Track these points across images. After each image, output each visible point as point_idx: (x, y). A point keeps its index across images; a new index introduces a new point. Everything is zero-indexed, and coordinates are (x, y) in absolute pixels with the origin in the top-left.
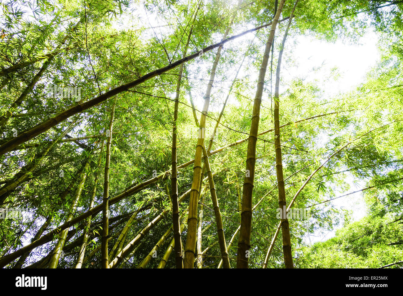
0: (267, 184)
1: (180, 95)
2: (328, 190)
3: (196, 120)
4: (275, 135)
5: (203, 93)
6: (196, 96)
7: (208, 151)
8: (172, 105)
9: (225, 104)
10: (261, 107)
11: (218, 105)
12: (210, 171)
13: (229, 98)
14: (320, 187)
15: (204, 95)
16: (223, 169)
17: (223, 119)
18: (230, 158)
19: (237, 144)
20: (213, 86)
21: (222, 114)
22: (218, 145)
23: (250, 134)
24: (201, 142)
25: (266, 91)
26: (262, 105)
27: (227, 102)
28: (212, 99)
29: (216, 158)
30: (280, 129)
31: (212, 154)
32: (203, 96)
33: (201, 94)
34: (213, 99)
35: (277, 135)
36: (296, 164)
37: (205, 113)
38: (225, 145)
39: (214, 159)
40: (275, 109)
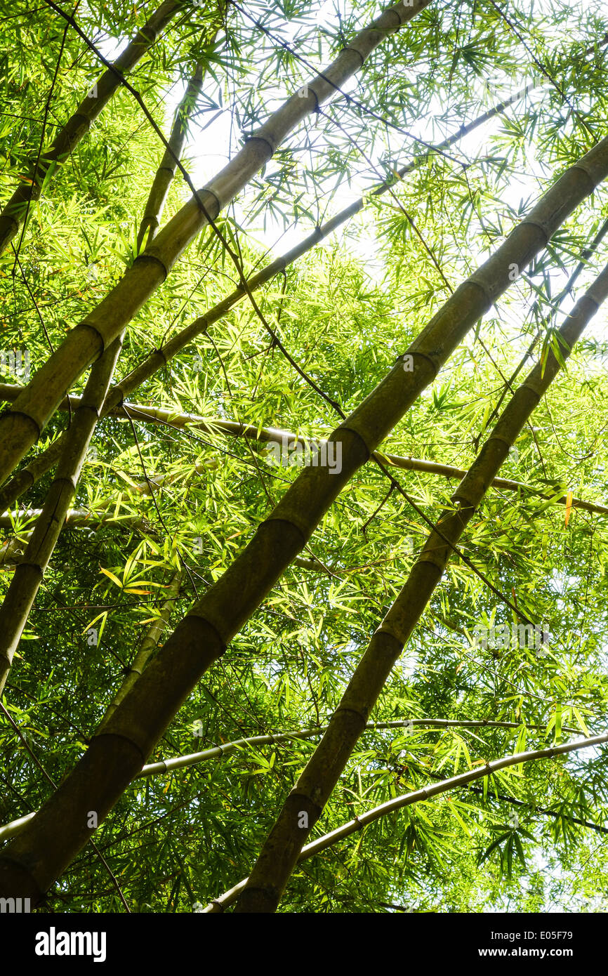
0: (288, 698)
1: (145, 58)
2: (525, 883)
3: (150, 218)
4: (454, 499)
5: (253, 116)
6: (214, 107)
7: (118, 394)
8: (80, 83)
9: (319, 234)
10: (469, 337)
11: (290, 209)
12: (70, 482)
13: (357, 218)
14: (503, 845)
15: (257, 126)
16: (134, 514)
17: (270, 293)
18: (198, 486)
19: (266, 437)
20: (317, 110)
21: (279, 267)
22: (181, 398)
23: (353, 417)
24: (112, 320)
25: (538, 280)
26: (477, 332)
27: (339, 229)
28: (279, 167)
29: (133, 450)
30: (491, 491)
31: (124, 415)
32: (248, 129)
33: (242, 112)
34: (284, 173)
35: (464, 502)
36: (463, 693)
37: (207, 204)
38: (210, 414)
39: (124, 448)
40: (523, 387)
